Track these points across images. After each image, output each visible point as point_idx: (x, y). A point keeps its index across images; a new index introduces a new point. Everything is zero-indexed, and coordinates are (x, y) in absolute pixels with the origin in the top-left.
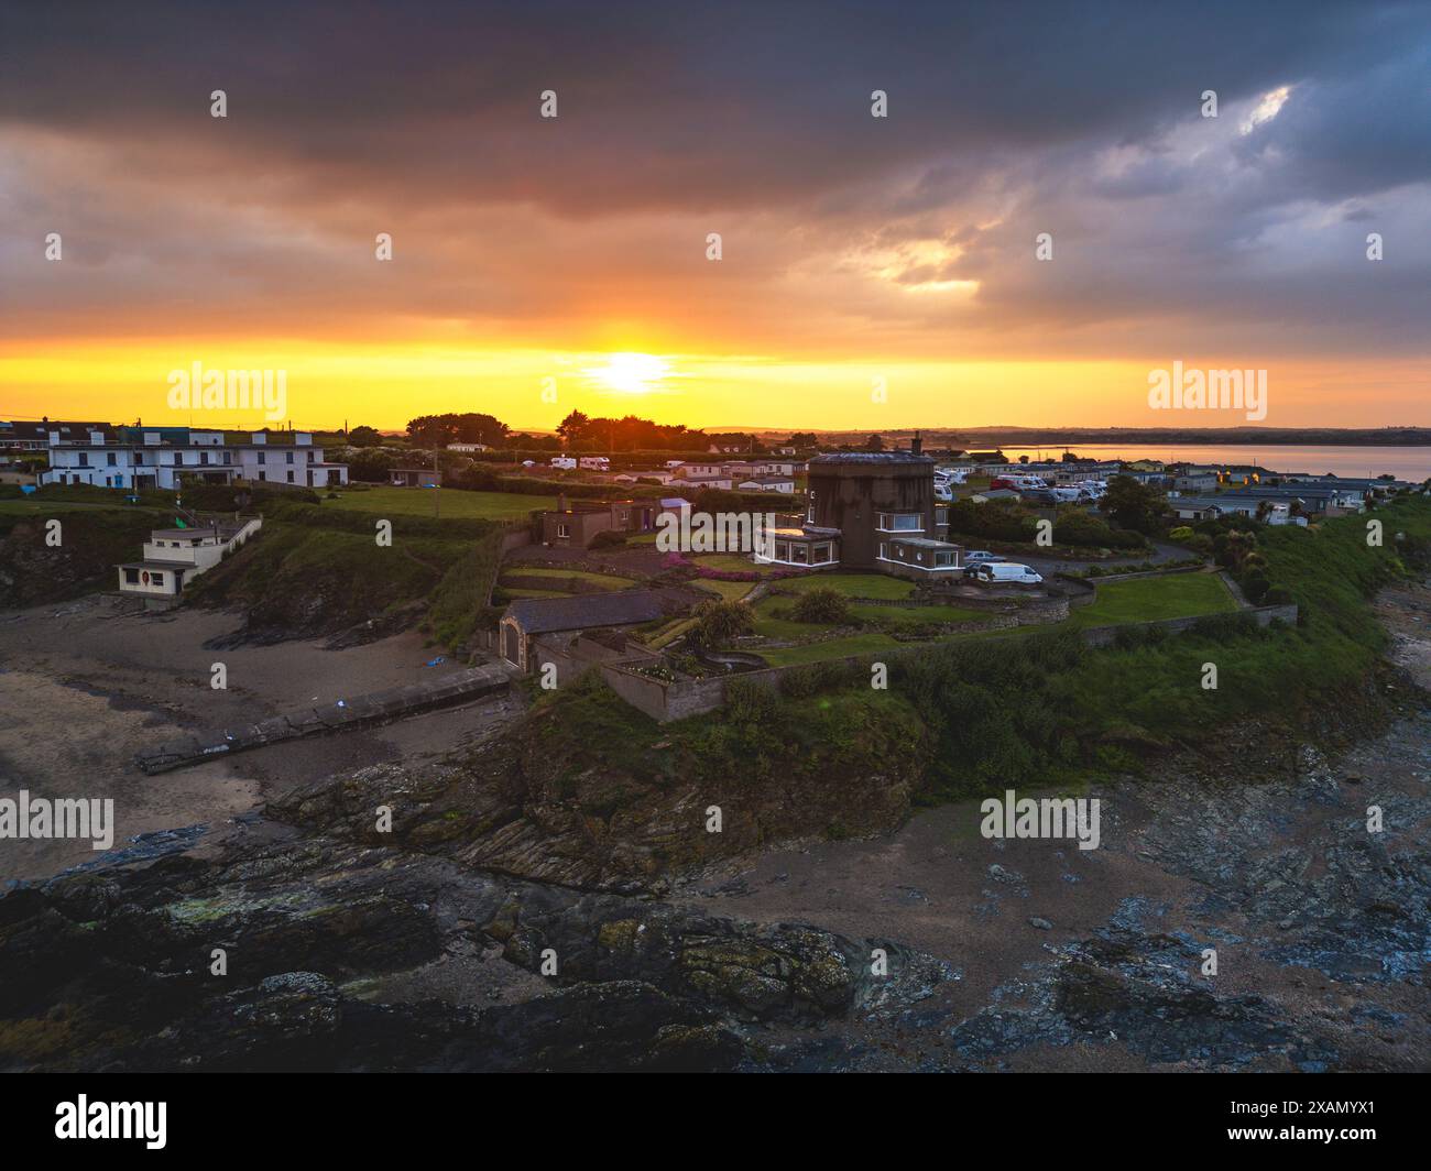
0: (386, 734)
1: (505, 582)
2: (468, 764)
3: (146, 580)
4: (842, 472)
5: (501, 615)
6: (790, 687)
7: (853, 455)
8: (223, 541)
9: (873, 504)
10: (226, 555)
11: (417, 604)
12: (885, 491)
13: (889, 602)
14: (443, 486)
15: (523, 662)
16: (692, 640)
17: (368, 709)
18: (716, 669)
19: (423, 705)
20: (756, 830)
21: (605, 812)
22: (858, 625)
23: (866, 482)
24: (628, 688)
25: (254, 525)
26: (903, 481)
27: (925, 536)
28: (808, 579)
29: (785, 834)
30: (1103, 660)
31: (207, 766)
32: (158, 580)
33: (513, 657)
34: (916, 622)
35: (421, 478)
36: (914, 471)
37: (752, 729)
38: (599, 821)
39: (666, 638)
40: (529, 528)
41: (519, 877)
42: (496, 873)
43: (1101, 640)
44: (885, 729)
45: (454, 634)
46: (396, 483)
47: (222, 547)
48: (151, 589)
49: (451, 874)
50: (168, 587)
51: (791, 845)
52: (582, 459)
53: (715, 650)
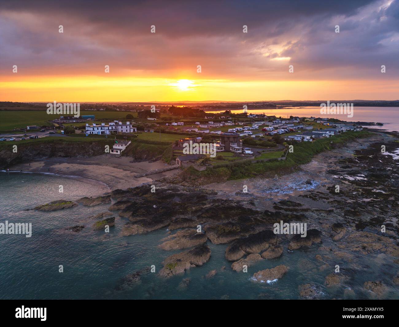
0: (164, 174)
1: (174, 153)
2: (179, 175)
3: (115, 152)
4: (225, 136)
5: (176, 158)
6: (214, 167)
7: (227, 133)
8: (126, 145)
9: (230, 141)
10: (126, 148)
11: (161, 156)
12: (232, 139)
13: (229, 157)
14: (154, 132)
15: (180, 165)
16: (203, 162)
17: (161, 171)
18: (206, 165)
19: (168, 170)
20: (210, 182)
21: (194, 180)
22: (224, 160)
23: (229, 138)
24: (196, 168)
25: (130, 142)
26: (234, 138)
27: (237, 146)
28: (219, 153)
29: (213, 183)
30: (254, 164)
31: (143, 177)
32: (117, 152)
33: (178, 164)
34: (232, 160)
35: (150, 131)
36: (236, 136)
37: (210, 172)
38: (193, 181)
39: (199, 162)
40: (176, 143)
41: (186, 186)
42: (183, 186)
43: (255, 162)
44: (224, 172)
45: (168, 161)
46: (146, 131)
47: (126, 146)
48: (116, 153)
49: (178, 186)
50: (119, 153)
51: (213, 184)
52: (178, 123)
53: (206, 163)
